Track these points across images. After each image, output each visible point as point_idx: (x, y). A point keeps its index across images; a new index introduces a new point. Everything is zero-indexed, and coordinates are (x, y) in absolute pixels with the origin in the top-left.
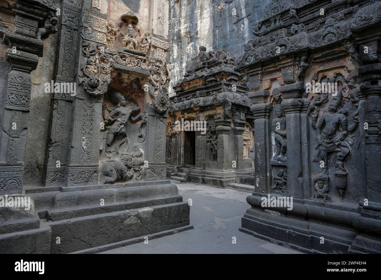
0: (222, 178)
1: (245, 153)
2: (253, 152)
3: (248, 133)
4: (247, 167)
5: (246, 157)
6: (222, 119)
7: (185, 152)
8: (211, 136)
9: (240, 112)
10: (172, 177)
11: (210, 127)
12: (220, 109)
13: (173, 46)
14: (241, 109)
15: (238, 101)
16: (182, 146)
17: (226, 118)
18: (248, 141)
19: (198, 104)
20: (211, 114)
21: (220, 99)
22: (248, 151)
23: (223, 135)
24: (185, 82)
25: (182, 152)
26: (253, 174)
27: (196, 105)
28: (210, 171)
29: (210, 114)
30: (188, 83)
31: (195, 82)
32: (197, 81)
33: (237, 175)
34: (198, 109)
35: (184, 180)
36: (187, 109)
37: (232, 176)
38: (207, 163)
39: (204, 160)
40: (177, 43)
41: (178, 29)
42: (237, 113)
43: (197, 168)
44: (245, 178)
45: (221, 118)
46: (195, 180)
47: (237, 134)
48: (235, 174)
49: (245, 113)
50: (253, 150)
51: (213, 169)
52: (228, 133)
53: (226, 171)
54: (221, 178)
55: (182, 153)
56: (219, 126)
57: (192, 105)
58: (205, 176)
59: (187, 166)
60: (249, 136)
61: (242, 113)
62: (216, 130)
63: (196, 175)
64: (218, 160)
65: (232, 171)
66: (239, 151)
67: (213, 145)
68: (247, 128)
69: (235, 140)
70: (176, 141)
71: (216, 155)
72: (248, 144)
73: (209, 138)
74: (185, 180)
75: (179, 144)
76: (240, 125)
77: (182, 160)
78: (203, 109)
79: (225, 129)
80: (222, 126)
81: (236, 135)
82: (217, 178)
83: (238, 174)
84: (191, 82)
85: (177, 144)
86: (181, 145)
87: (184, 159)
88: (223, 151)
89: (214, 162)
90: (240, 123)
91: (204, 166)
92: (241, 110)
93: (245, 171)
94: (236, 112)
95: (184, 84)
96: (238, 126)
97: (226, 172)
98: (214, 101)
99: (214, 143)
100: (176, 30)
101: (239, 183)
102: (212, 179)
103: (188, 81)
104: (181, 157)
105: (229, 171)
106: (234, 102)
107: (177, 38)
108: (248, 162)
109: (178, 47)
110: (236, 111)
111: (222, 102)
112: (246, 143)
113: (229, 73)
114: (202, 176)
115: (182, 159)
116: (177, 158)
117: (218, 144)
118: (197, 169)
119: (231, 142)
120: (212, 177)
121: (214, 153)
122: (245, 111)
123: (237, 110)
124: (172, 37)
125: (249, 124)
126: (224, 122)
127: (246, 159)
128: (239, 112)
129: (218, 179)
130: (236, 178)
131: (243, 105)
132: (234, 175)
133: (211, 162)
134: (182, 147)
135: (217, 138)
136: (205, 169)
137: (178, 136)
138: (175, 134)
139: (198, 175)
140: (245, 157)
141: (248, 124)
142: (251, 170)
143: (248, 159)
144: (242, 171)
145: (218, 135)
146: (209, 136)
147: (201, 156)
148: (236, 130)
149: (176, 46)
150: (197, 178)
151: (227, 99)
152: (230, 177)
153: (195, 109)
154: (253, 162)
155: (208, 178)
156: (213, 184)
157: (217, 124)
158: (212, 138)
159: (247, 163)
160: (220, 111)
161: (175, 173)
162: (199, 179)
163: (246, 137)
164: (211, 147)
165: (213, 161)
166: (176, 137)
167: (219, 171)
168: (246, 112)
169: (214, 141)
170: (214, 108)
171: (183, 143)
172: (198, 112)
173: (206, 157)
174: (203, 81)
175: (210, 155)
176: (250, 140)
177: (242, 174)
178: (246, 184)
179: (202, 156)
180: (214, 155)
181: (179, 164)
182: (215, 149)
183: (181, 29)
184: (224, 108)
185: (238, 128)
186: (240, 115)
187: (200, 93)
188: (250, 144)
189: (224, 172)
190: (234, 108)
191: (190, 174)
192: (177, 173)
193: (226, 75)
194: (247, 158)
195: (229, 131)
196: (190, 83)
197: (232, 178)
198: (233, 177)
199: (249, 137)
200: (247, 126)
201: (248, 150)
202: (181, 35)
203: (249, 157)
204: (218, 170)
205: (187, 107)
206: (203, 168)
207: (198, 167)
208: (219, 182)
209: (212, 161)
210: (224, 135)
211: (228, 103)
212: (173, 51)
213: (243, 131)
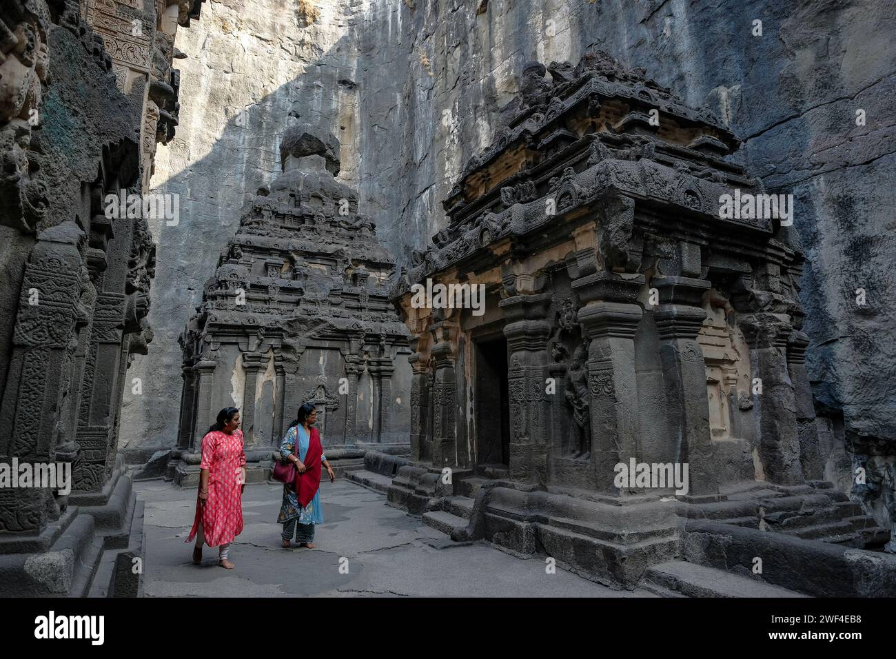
0: (615, 535)
1: (718, 415)
2: (751, 413)
3: (721, 333)
4: (730, 478)
5: (721, 435)
6: (601, 273)
7: (479, 418)
8: (562, 350)
9: (679, 241)
10: (429, 514)
11: (558, 316)
12: (587, 235)
13: (478, 125)
14: (681, 228)
15: (666, 189)
16: (468, 395)
17: (615, 268)
18: (726, 366)
19: (503, 227)
20: (556, 259)
21: (584, 190)
22: (730, 406)
23: (611, 340)
24: (473, 173)
25: (469, 416)
26: (762, 511)
27: (497, 234)
28: (565, 497)
29: (552, 261)
30: (483, 176)
31: (503, 164)
32: (508, 161)
33: (686, 520)
34: (507, 248)
35: (463, 534)
36: (473, 257)
37: (665, 527)
38: (553, 464)
39: (541, 449)
40: (486, 115)
41: (486, 78)
42: (666, 248)
43: (516, 483)
44: (728, 538)
45: (593, 271)
46: (506, 537)
47: (676, 337)
48: (680, 515)
49: (702, 247)
50: (751, 403)
51: (578, 491)
52: (633, 333)
53: (632, 503)
54: (610, 537)
55: (469, 421)
56: (591, 306)
57: (486, 238)
58: (545, 521)
59: (487, 469)
60: (729, 345)
61: (685, 247)
62: (582, 325)
63: (508, 515)
64: (597, 449)
65: (664, 500)
66: (688, 407)
67: (571, 387)
68: (717, 312)
69: (668, 363)
70: (450, 377)
71: (586, 428)
72: (728, 378)
73: (557, 359)
74: (469, 532)
75: (460, 390)
76: (682, 298)
77: (472, 449)
78: (527, 245)
79: (614, 314)
80: (600, 304)
81: (670, 338)
82: (594, 533)
83: (691, 515)
84: (492, 170)
85: (450, 389)
86: (465, 391)
87: (479, 446)
88: (612, 411)
89: (579, 460)
90: (680, 289)
91: (543, 475)
92: (683, 233)
93: (724, 498)
94: (660, 243)
95: (472, 183)
96: (676, 302)
97: (631, 508)
98: (562, 204)
99: (575, 376)
100: (482, 81)
101: (702, 564)
102: (574, 540)
103: (479, 169)
104: (466, 437)
105: (648, 500)
106: (643, 193)
107: (486, 100)
108: (735, 458)
109: (490, 124)
110: (659, 238)
111: (594, 198)
112: (715, 374)
113: (618, 102)
114: (531, 520)
115: (472, 445)
116: (452, 442)
117: (590, 379)
118: (513, 487)
119: (650, 371)
120: (574, 528)
121: (578, 417)
122: (702, 238)
123: (662, 231)
124: (474, 101)
125: (723, 295)
126: (607, 283)
127: (724, 443)
128: (671, 242)
129: (596, 541)
130: (684, 536)
131: (686, 206)
132: (676, 521)
133: (570, 458)
134: (469, 399)
135: (585, 357)
136: (546, 490)
137: (456, 360)
138: (445, 353)
139: (517, 512)
140: (720, 432)
141: (718, 296)
142: (751, 490)
143: (734, 440)
144: (712, 500)
145: (590, 341)
146: (555, 352)
147: (527, 433)
148: (668, 316)
149: (485, 124)
150: (513, 526)
151: (613, 180)
152: (653, 534)
153: (498, 252)
154: (755, 455)
155: (557, 531)
156: (578, 563)
157: (583, 297)
158: (568, 356)
159: (730, 462)
160: (588, 240)
161: (443, 499)
162: (519, 530)
163: (715, 348)
164: (567, 393)
165: (578, 452)
166: (448, 365)
167: (600, 500)
168: (704, 243)
169: (577, 368)
170: (565, 231)
171: (470, 383)
172: (507, 262)
173: (547, 437)
174: (527, 157)
175: (564, 429)
176: (731, 362)
177: (712, 515)
178: (735, 572)
179: (532, 431)
180: (581, 430)
181: (460, 464)
182: (580, 403)
183: (495, 76)
184: (603, 223)
185: (675, 309)
186: (680, 252)
187: (514, 193)
188: (736, 380)
189: (624, 510)
190: (646, 224)
191: (490, 505)
192: (448, 499)
193: (608, 112)
194: (726, 438)
195: (637, 321)
196: (489, 175)
197: (663, 533)
198: (670, 532)
199: (728, 350)
200: (716, 306)
201: (731, 402)
202: (496, 92)
203: (735, 432)
204: (598, 495)
205: (473, 249)
206: (536, 484)
207: (517, 477)
208: (602, 557)
209: (573, 451)
210: (613, 342)
211: (618, 199)
212: (477, 137)
213: (699, 320)
